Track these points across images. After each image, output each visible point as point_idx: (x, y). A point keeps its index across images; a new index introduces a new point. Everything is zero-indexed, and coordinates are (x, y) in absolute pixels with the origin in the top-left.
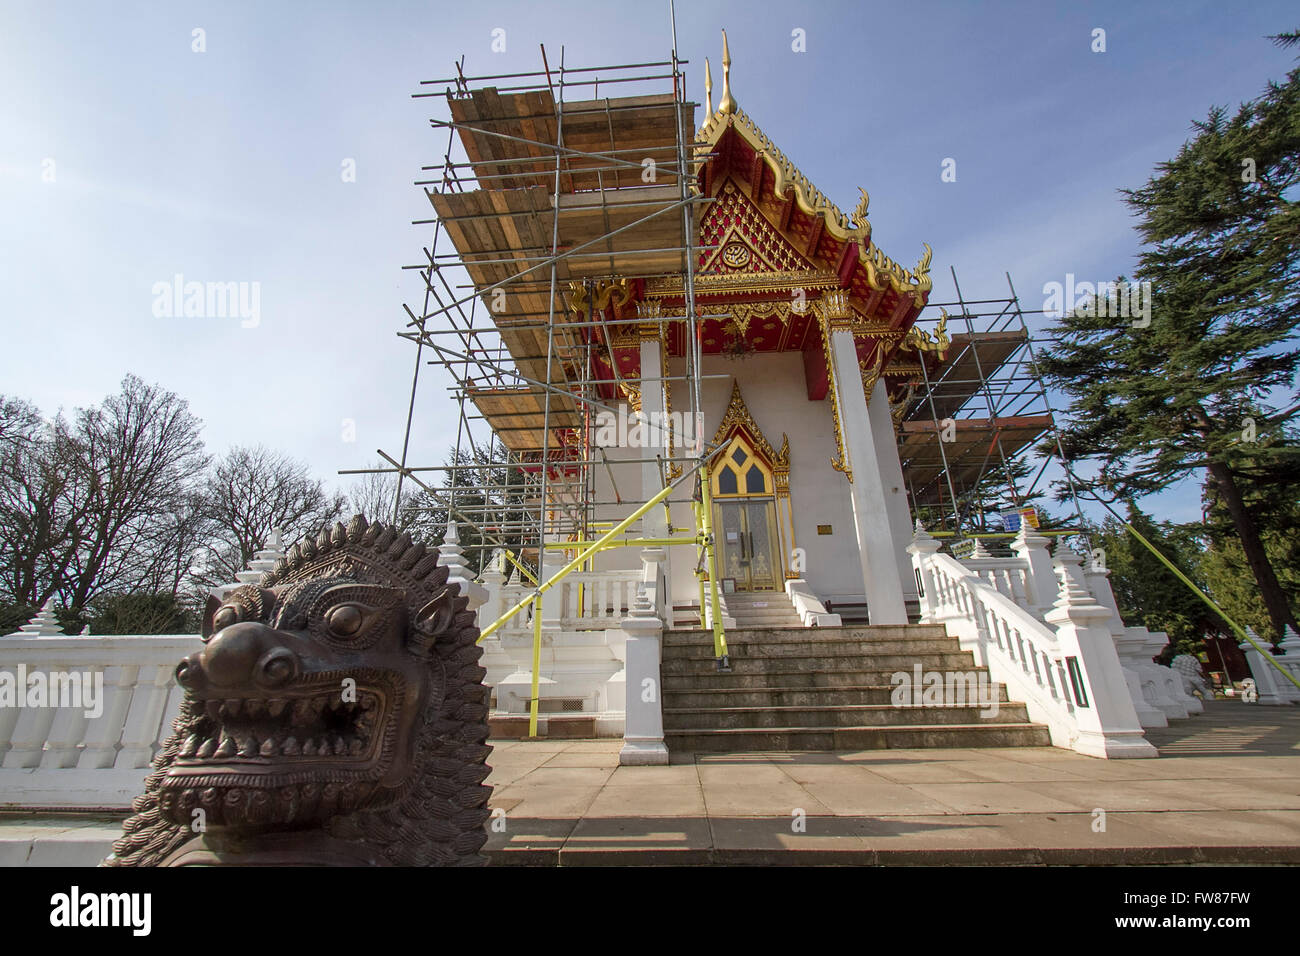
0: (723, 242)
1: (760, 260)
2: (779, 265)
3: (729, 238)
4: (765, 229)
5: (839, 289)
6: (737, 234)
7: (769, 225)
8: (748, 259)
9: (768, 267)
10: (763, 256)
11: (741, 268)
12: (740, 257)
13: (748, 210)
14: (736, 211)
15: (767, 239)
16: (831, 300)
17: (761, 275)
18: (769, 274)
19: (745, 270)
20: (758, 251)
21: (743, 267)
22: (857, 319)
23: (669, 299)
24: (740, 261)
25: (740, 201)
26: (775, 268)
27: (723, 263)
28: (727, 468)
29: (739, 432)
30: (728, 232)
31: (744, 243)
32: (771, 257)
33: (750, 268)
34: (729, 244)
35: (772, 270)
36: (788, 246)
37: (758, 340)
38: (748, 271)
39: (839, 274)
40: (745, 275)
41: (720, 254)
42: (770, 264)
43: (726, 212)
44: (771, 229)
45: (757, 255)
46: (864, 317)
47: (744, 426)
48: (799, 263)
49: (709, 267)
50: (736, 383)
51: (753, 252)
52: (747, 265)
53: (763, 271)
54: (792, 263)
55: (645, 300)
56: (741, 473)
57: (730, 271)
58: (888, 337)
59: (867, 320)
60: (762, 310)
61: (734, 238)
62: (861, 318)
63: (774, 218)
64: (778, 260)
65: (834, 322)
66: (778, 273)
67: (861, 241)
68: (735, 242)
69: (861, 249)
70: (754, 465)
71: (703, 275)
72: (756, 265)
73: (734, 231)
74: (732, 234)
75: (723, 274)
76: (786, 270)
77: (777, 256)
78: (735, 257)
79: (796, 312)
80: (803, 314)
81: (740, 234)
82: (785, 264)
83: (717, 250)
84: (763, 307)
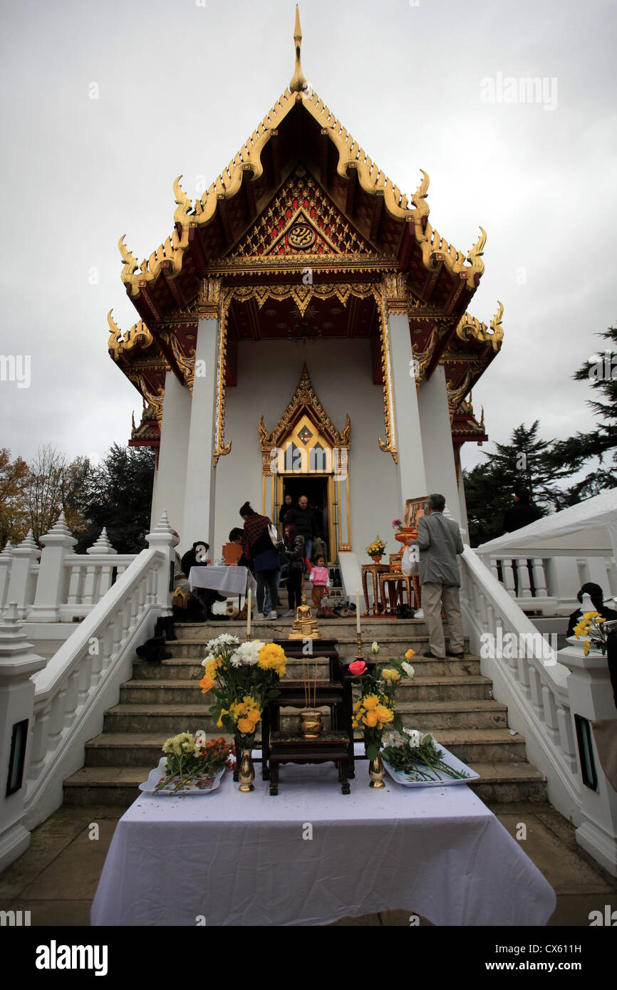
0: (289, 224)
1: (324, 241)
2: (342, 247)
3: (296, 220)
4: (331, 212)
5: (398, 272)
6: (304, 215)
7: (336, 209)
8: (312, 241)
9: (331, 249)
10: (329, 241)
11: (304, 249)
12: (305, 239)
13: (317, 194)
14: (305, 194)
15: (333, 221)
16: (389, 283)
17: (323, 256)
18: (331, 255)
19: (309, 251)
20: (323, 233)
21: (307, 248)
22: (414, 303)
23: (230, 276)
24: (304, 241)
25: (310, 185)
26: (338, 250)
27: (288, 243)
29: (305, 412)
30: (295, 214)
31: (310, 224)
32: (335, 238)
33: (314, 249)
34: (294, 225)
35: (335, 252)
36: (352, 230)
37: (327, 325)
38: (311, 253)
39: (399, 258)
40: (307, 256)
41: (286, 235)
42: (333, 245)
43: (296, 195)
44: (338, 212)
45: (321, 237)
46: (420, 301)
47: (310, 406)
48: (362, 246)
49: (274, 247)
50: (305, 366)
51: (318, 234)
52: (311, 246)
53: (326, 253)
54: (355, 247)
55: (206, 277)
57: (294, 251)
58: (442, 321)
59: (423, 304)
60: (323, 292)
61: (301, 220)
62: (418, 302)
63: (341, 202)
64: (342, 242)
65: (391, 304)
66: (341, 254)
67: (418, 222)
68: (301, 224)
69: (418, 230)
70: (318, 443)
71: (267, 254)
72: (320, 247)
73: (301, 213)
74: (298, 216)
75: (287, 254)
76: (350, 252)
77: (341, 238)
78: (300, 238)
79: (356, 294)
80: (362, 296)
81: (307, 216)
82: (348, 247)
83: (283, 231)
84: (324, 288)
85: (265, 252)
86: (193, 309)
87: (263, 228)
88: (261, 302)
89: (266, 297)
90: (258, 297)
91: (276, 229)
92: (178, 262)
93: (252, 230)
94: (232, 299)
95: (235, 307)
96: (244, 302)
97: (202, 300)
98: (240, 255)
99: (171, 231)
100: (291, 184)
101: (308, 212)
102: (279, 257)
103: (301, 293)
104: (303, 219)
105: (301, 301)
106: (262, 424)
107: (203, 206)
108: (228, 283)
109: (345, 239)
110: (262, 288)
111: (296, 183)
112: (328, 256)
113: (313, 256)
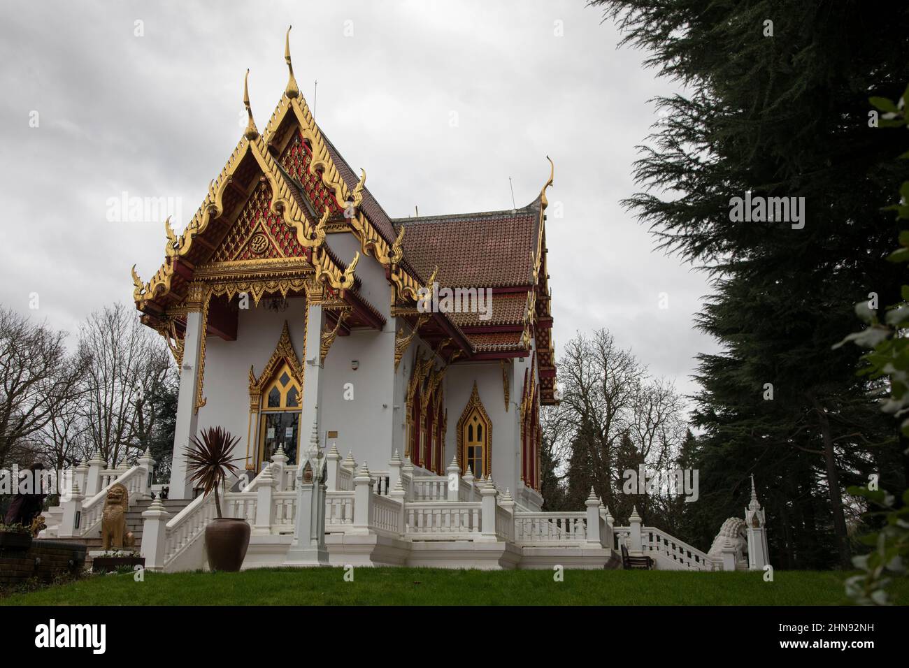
0: (251, 234)
1: (274, 247)
2: (286, 252)
3: (256, 229)
6: (262, 226)
8: (266, 248)
9: (278, 253)
10: (277, 245)
12: (261, 246)
14: (265, 206)
17: (272, 260)
19: (263, 256)
20: (274, 241)
21: (262, 253)
23: (209, 280)
25: (269, 197)
26: (282, 254)
27: (249, 250)
28: (275, 387)
29: (285, 362)
30: (256, 224)
32: (281, 246)
33: (267, 253)
34: (254, 234)
35: (281, 257)
38: (265, 256)
41: (249, 243)
42: (280, 251)
45: (272, 244)
49: (240, 253)
50: (286, 323)
51: (271, 241)
52: (265, 251)
55: (193, 281)
56: (284, 392)
57: (253, 256)
60: (271, 287)
64: (286, 247)
65: (314, 297)
66: (282, 259)
67: (315, 249)
68: (259, 233)
69: (315, 255)
70: (294, 386)
71: (234, 260)
72: (271, 253)
73: (260, 223)
74: (258, 226)
75: (248, 259)
76: (290, 255)
77: (286, 244)
78: (258, 245)
79: (293, 288)
80: (296, 290)
81: (264, 226)
82: (290, 251)
83: (247, 240)
84: (272, 283)
85: (234, 257)
86: (185, 305)
87: (234, 237)
88: (230, 297)
90: (228, 293)
91: (242, 239)
92: (167, 284)
93: (220, 247)
94: (213, 294)
95: (214, 300)
96: (220, 296)
97: (190, 299)
98: (217, 260)
99: (164, 261)
100: (256, 196)
101: (265, 222)
102: (242, 262)
103: (257, 289)
104: (261, 229)
105: (257, 295)
106: (252, 372)
107: (184, 240)
108: (209, 283)
109: (289, 244)
110: (232, 285)
111: (259, 196)
112: (275, 260)
113: (264, 261)
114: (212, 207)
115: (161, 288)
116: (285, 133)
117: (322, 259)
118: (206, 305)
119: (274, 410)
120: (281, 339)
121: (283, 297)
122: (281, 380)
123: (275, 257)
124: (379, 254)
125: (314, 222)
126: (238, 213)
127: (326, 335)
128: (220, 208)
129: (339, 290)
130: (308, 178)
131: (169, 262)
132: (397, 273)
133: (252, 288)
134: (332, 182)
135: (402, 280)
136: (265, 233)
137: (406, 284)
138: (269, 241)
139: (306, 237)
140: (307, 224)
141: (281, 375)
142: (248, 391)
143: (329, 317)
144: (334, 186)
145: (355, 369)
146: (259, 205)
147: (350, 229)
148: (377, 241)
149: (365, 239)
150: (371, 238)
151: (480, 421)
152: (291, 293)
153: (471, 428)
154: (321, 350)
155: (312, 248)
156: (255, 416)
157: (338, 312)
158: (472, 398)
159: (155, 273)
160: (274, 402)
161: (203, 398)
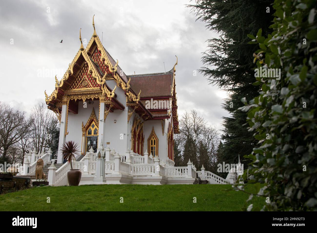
0: (82, 80)
1: (89, 85)
2: (93, 86)
6: (85, 78)
9: (90, 86)
10: (90, 84)
14: (86, 71)
27: (82, 85)
28: (90, 128)
32: (92, 84)
33: (87, 86)
34: (83, 80)
35: (91, 87)
45: (89, 83)
49: (79, 86)
50: (94, 109)
52: (86, 86)
55: (64, 95)
56: (93, 130)
57: (83, 87)
60: (89, 97)
65: (102, 100)
67: (102, 85)
69: (102, 87)
70: (96, 128)
71: (77, 88)
73: (85, 77)
74: (84, 78)
75: (81, 88)
76: (95, 87)
77: (93, 83)
78: (84, 84)
79: (95, 97)
80: (97, 98)
81: (86, 78)
82: (94, 85)
83: (81, 82)
84: (89, 96)
86: (61, 103)
87: (77, 81)
88: (76, 100)
89: (77, 99)
90: (75, 99)
91: (79, 82)
93: (72, 84)
94: (70, 99)
95: (71, 101)
96: (73, 100)
97: (63, 101)
98: (72, 89)
100: (83, 68)
101: (87, 76)
102: (79, 89)
103: (84, 98)
104: (85, 79)
105: (84, 100)
106: (83, 124)
107: (61, 82)
108: (69, 96)
109: (94, 83)
110: (76, 96)
111: (85, 68)
112: (90, 88)
113: (86, 89)
114: (70, 72)
115: (54, 97)
116: (93, 48)
117: (104, 88)
118: (68, 103)
119: (90, 136)
120: (92, 113)
121: (92, 100)
122: (92, 126)
123: (90, 87)
124: (123, 87)
125: (102, 76)
126: (78, 73)
127: (106, 112)
128: (72, 72)
129: (110, 98)
130: (100, 63)
131: (56, 89)
132: (128, 92)
133: (82, 97)
134: (108, 64)
135: (130, 95)
136: (86, 80)
137: (131, 96)
138: (88, 82)
139: (99, 81)
140: (100, 77)
141: (92, 124)
142: (82, 130)
143: (107, 106)
144: (108, 65)
145: (115, 123)
146: (84, 71)
147: (113, 79)
148: (122, 82)
149: (118, 82)
150: (120, 81)
151: (155, 139)
152: (95, 99)
153: (152, 141)
154: (104, 117)
155: (101, 85)
156: (84, 137)
157: (110, 105)
158: (152, 131)
159: (52, 93)
160: (90, 133)
161: (67, 132)
